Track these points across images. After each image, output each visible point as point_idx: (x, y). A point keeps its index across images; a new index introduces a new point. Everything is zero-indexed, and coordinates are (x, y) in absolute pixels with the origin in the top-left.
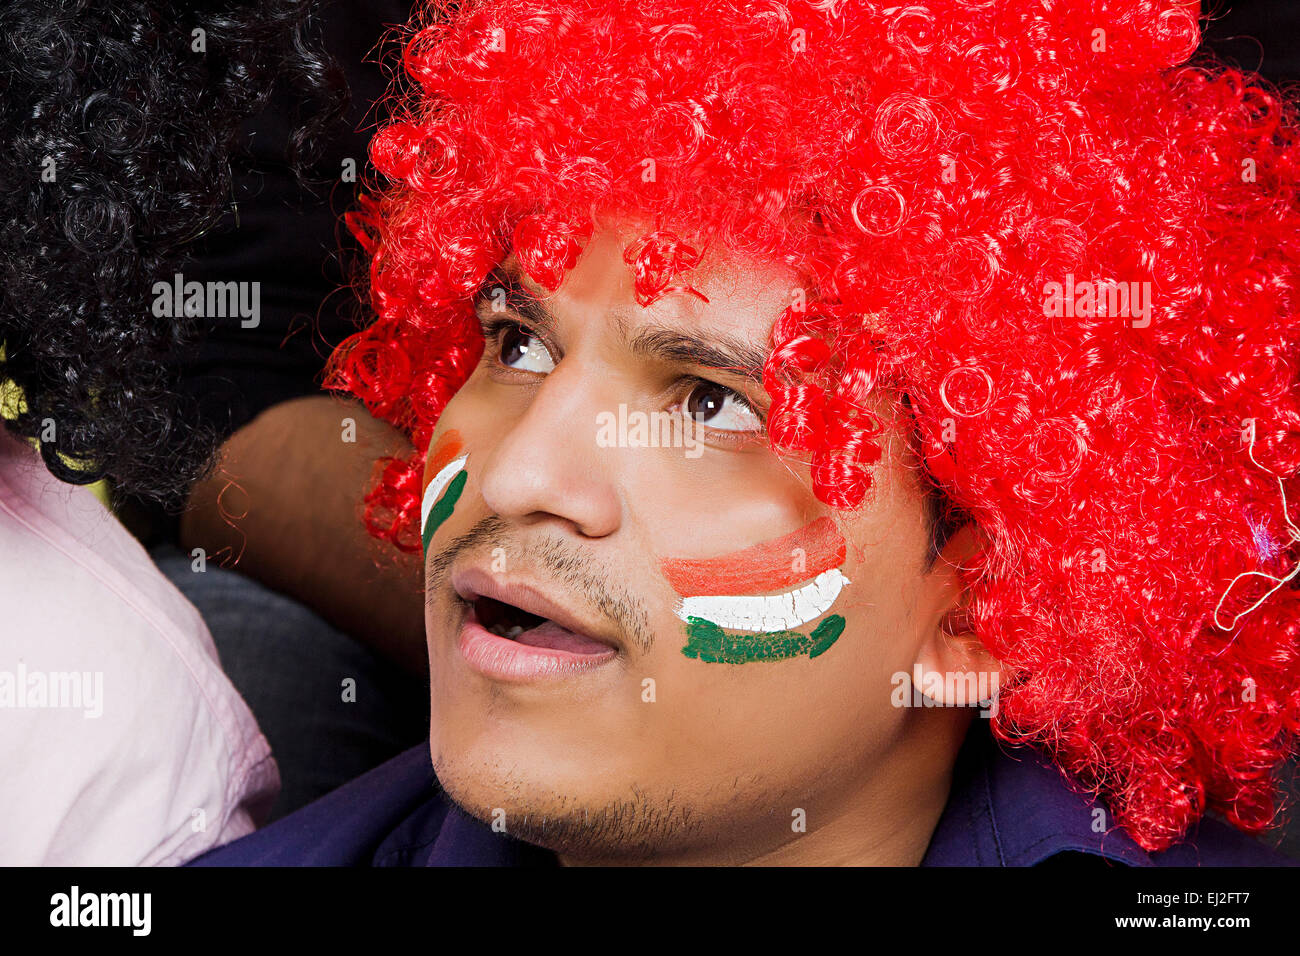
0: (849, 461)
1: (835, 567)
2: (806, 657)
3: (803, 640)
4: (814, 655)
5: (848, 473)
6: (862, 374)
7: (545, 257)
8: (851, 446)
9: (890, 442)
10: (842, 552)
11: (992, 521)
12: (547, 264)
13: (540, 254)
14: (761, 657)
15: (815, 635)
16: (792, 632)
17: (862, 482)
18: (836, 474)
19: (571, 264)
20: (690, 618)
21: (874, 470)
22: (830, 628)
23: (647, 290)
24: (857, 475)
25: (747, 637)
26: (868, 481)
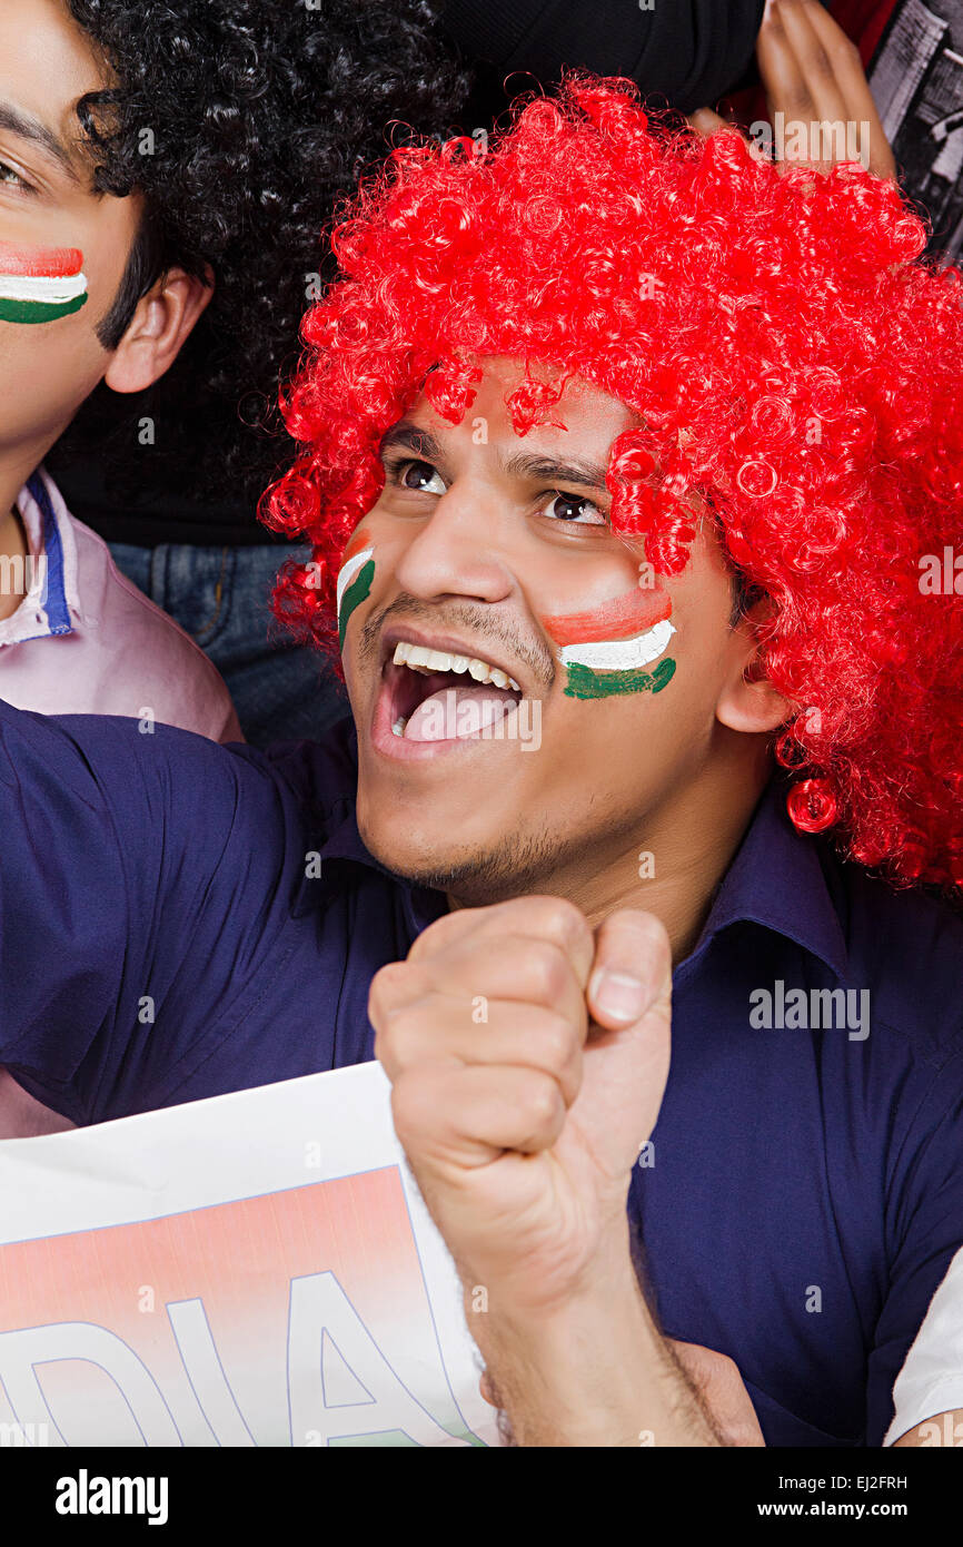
0: (673, 540)
1: (666, 618)
2: (649, 692)
3: (648, 678)
4: (657, 690)
5: (673, 549)
6: (680, 478)
7: (452, 401)
8: (674, 530)
9: (700, 526)
10: (669, 607)
11: (781, 591)
12: (453, 405)
13: (448, 398)
14: (618, 691)
15: (656, 674)
16: (639, 671)
17: (684, 555)
18: (664, 552)
19: (469, 404)
20: (569, 663)
21: (691, 546)
22: (666, 668)
23: (523, 426)
24: (680, 551)
25: (609, 676)
26: (688, 556)
